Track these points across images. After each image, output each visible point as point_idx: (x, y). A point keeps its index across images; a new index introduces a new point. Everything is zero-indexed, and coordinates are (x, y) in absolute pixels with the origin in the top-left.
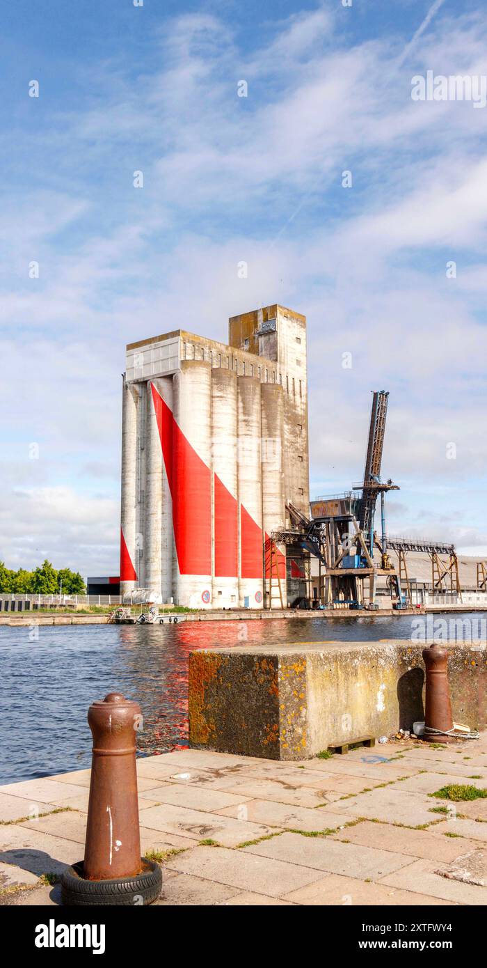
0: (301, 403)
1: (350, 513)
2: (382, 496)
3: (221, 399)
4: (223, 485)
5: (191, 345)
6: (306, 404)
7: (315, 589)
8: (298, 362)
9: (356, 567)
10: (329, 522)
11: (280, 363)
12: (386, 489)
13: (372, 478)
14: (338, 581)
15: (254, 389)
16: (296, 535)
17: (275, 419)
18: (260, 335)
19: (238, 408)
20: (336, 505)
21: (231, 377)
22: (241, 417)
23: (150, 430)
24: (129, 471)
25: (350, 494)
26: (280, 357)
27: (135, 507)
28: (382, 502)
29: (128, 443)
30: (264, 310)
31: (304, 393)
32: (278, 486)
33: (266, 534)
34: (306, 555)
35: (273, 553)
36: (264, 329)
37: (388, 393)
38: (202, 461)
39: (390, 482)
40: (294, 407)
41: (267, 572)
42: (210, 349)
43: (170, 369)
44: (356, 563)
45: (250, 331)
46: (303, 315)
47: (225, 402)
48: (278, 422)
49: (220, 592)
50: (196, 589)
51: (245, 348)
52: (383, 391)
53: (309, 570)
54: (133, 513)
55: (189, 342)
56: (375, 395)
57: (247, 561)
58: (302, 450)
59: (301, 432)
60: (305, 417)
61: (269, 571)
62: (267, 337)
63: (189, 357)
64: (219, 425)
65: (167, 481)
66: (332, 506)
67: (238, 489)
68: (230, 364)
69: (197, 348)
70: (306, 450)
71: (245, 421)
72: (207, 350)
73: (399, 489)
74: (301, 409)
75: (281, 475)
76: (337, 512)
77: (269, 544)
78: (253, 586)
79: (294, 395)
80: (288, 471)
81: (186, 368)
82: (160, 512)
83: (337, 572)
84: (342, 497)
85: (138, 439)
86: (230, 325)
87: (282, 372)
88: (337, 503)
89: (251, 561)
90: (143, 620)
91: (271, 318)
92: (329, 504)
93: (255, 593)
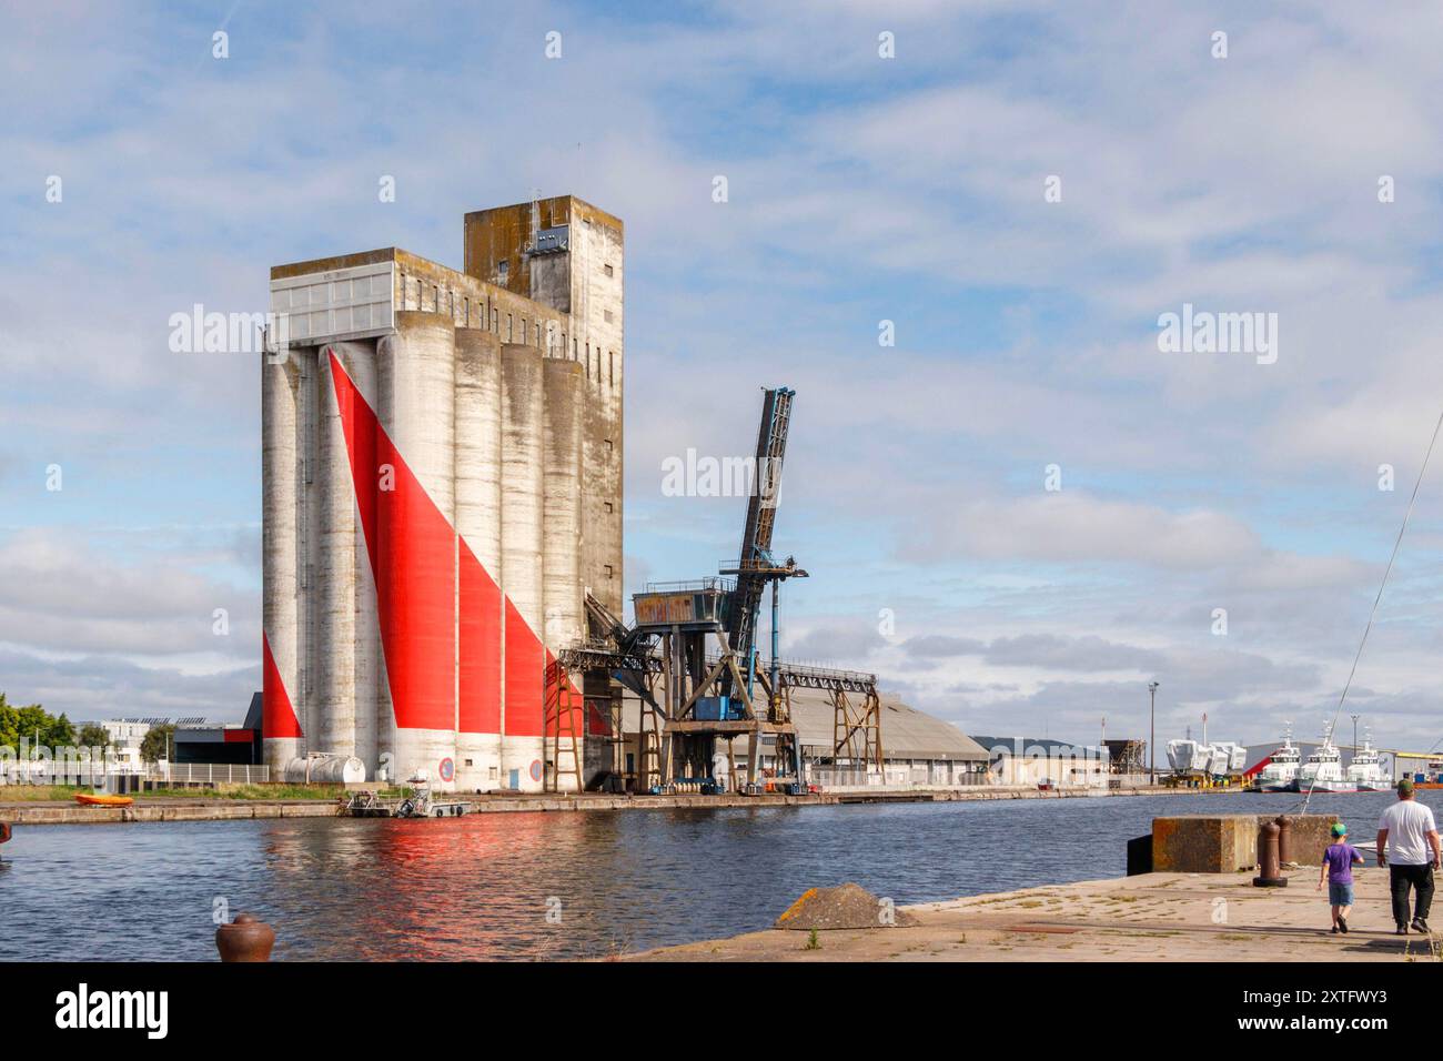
0: (612, 397)
1: (713, 618)
2: (775, 588)
3: (472, 390)
4: (476, 560)
5: (414, 279)
6: (621, 400)
7: (630, 757)
8: (608, 316)
9: (722, 717)
10: (670, 633)
11: (576, 316)
12: (783, 576)
13: (757, 553)
14: (684, 742)
15: (532, 372)
16: (603, 655)
17: (568, 432)
18: (534, 255)
19: (501, 407)
20: (687, 602)
21: (492, 346)
22: (508, 427)
23: (329, 446)
24: (281, 526)
25: (714, 582)
26: (576, 304)
27: (296, 596)
28: (775, 599)
29: (278, 469)
30: (543, 204)
31: (616, 377)
32: (572, 561)
33: (548, 652)
34: (615, 692)
35: (563, 689)
36: (542, 246)
37: (793, 393)
38: (439, 512)
39: (791, 562)
40: (600, 405)
41: (551, 726)
42: (448, 287)
43: (372, 325)
44: (723, 711)
45: (511, 247)
46: (618, 217)
47: (480, 396)
48: (575, 437)
49: (469, 762)
50: (429, 756)
51: (500, 280)
52: (785, 390)
53: (620, 721)
54: (290, 610)
55: (411, 273)
56: (770, 395)
57: (514, 704)
58: (611, 491)
59: (610, 455)
60: (619, 426)
61: (554, 722)
62: (549, 261)
63: (411, 306)
64: (469, 442)
65: (365, 548)
66: (678, 603)
67: (501, 567)
68: (485, 318)
69: (425, 285)
70: (619, 492)
71: (514, 434)
72: (443, 291)
73: (806, 575)
74: (612, 409)
75: (579, 540)
76: (688, 615)
77: (554, 671)
78: (526, 750)
79: (599, 381)
80: (588, 532)
81: (408, 327)
82: (350, 605)
83: (686, 727)
84: (698, 587)
85: (300, 463)
86: (467, 229)
87: (579, 334)
88: (687, 598)
89: (522, 705)
90: (410, 810)
91: (557, 222)
92: (673, 600)
93: (530, 762)
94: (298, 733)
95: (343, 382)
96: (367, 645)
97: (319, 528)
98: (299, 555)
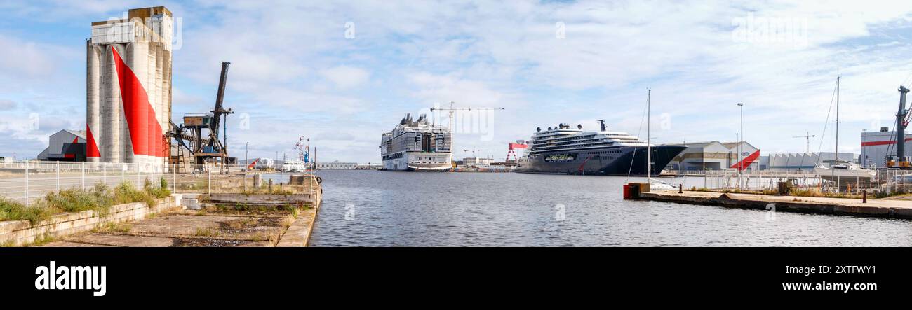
1: (208, 124)
2: (225, 116)
3: (151, 58)
4: (151, 106)
9: (212, 152)
10: (194, 128)
12: (227, 113)
13: (219, 106)
20: (200, 119)
21: (155, 46)
24: (94, 96)
25: (208, 114)
28: (225, 119)
29: (93, 79)
30: (155, 8)
33: (162, 133)
37: (229, 63)
38: (146, 93)
39: (230, 109)
41: (165, 156)
47: (152, 60)
54: (97, 120)
56: (224, 64)
57: (157, 148)
61: (164, 153)
64: (150, 73)
71: (157, 71)
73: (234, 113)
76: (201, 123)
77: (164, 138)
78: (159, 161)
83: (202, 155)
84: (204, 115)
85: (101, 77)
91: (159, 13)
92: (196, 119)
93: (160, 165)
94: (100, 156)
95: (117, 56)
96: (122, 130)
97: (107, 96)
98: (101, 104)
